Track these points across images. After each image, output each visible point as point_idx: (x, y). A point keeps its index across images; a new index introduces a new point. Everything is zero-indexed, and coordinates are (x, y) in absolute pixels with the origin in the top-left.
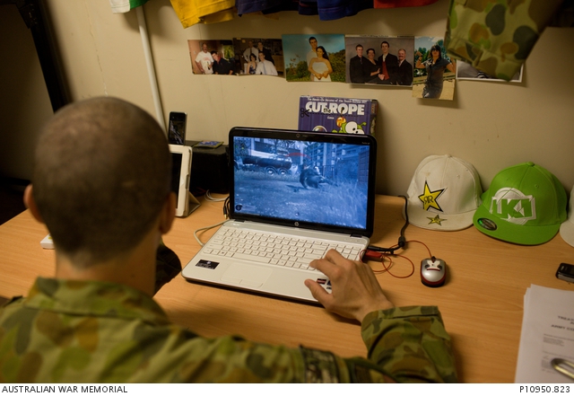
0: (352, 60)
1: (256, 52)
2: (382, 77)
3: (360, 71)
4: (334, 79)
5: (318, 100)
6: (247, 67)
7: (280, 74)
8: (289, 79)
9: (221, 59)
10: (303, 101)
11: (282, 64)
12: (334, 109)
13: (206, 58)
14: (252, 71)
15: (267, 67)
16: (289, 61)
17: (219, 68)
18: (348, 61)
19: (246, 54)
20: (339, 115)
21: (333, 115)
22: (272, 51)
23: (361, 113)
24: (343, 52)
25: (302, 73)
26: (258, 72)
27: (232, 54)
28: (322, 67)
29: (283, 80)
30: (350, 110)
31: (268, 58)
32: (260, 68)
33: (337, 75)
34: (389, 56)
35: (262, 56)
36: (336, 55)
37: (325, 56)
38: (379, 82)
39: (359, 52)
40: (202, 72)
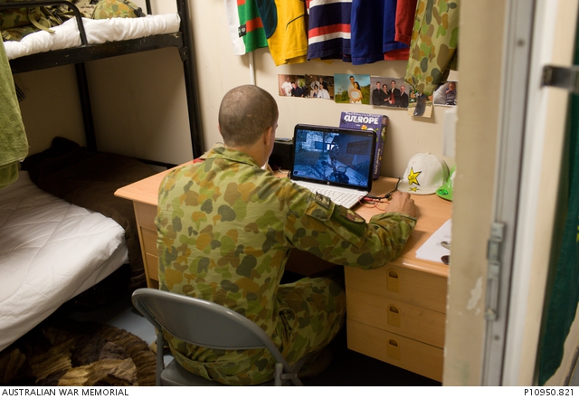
0: (374, 91)
1: (318, 83)
2: (391, 102)
3: (378, 98)
4: (363, 103)
5: (351, 114)
6: (312, 92)
7: (332, 98)
8: (337, 101)
9: (297, 87)
10: (343, 114)
11: (333, 92)
12: (360, 120)
13: (288, 86)
14: (315, 95)
15: (324, 93)
16: (337, 90)
17: (296, 93)
18: (371, 91)
19: (313, 84)
20: (363, 124)
21: (360, 123)
22: (328, 83)
23: (376, 123)
24: (369, 86)
25: (344, 98)
26: (318, 96)
27: (304, 84)
28: (356, 94)
29: (333, 102)
30: (370, 121)
31: (325, 88)
32: (320, 94)
33: (365, 100)
34: (395, 89)
35: (322, 86)
36: (365, 87)
37: (359, 88)
38: (389, 105)
39: (378, 87)
40: (285, 95)
